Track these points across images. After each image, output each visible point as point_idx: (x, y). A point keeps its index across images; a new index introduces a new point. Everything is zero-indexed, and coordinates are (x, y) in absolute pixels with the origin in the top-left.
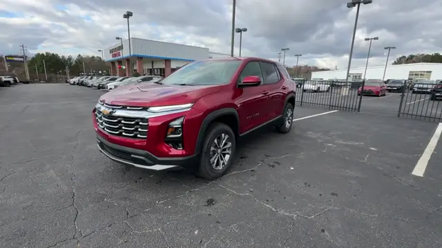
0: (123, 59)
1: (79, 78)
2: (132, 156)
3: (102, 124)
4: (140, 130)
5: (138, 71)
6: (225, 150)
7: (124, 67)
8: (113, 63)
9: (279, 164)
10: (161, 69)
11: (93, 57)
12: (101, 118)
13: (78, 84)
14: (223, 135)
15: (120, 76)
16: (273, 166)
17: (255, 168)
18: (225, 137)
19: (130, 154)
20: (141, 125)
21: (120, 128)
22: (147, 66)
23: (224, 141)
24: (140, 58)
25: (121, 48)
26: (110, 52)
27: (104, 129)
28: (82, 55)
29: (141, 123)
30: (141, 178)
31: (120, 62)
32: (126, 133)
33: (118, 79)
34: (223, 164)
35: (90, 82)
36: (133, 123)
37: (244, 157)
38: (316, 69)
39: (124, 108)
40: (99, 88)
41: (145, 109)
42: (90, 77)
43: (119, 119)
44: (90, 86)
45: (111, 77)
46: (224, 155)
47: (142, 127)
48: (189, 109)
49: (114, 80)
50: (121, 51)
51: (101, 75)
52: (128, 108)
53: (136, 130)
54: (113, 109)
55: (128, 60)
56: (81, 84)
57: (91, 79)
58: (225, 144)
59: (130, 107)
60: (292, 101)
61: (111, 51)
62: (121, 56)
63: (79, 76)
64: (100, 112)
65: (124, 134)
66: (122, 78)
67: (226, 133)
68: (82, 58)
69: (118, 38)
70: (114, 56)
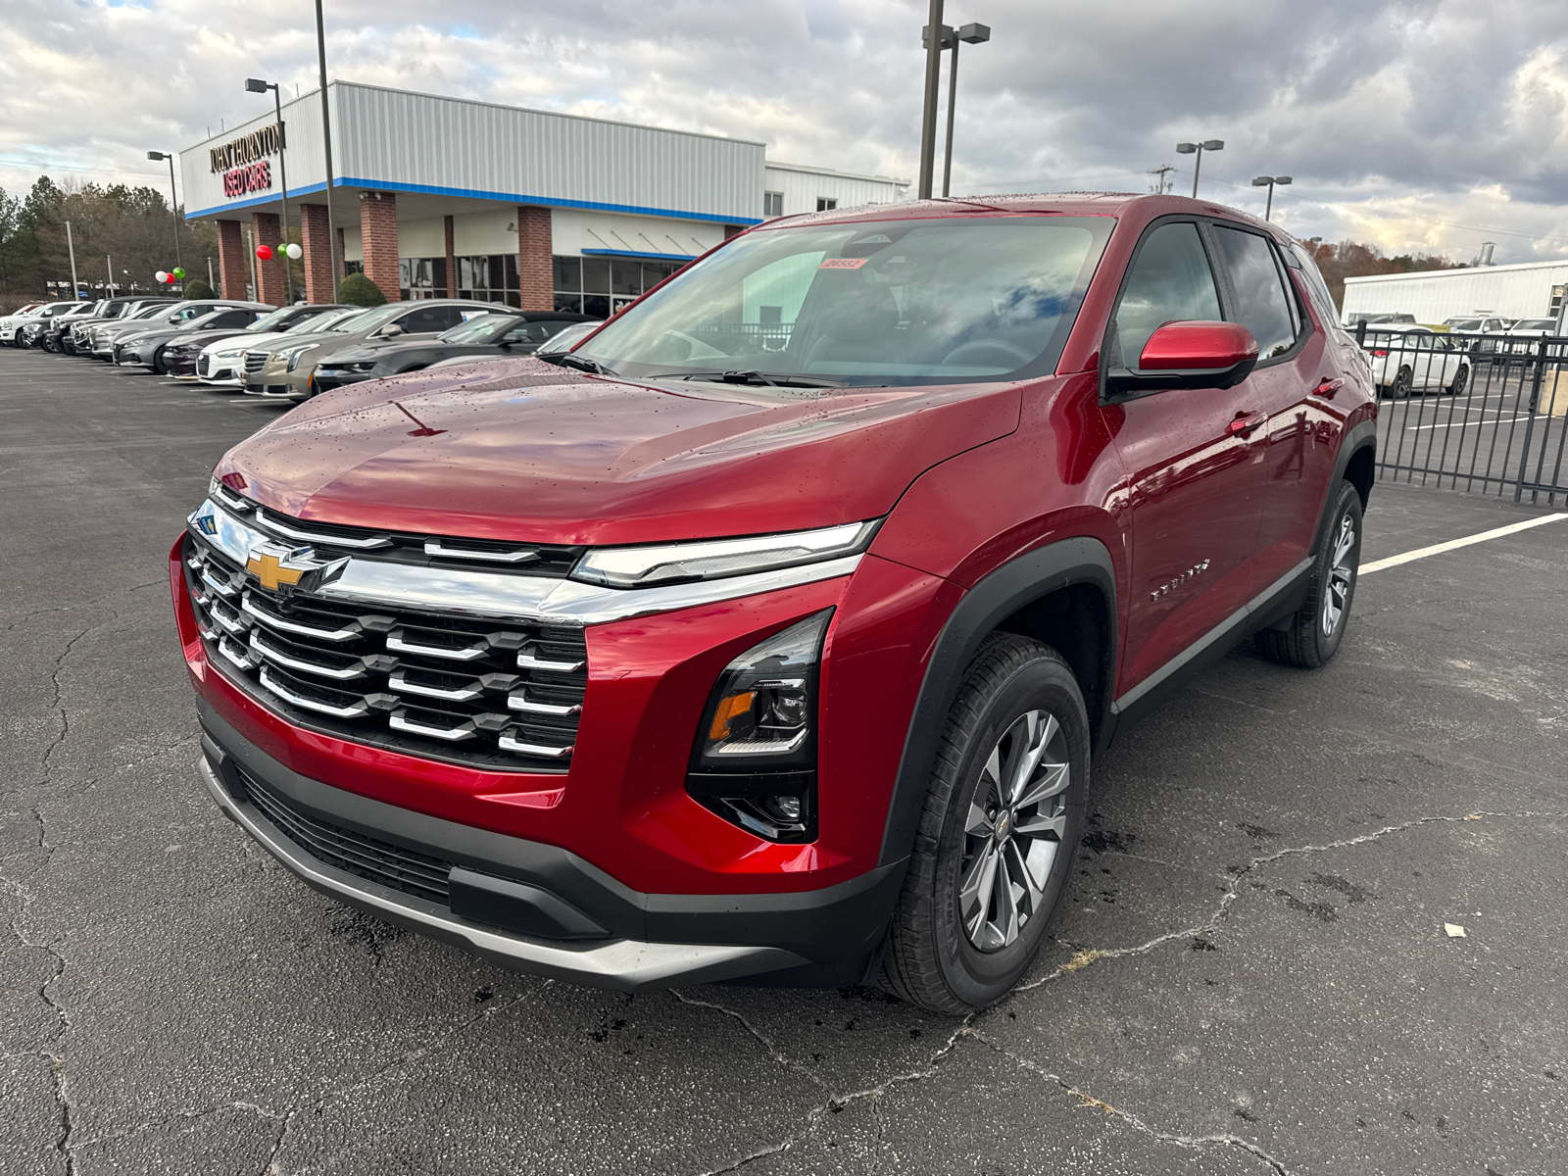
0: (288, 200)
1: (46, 308)
2: (458, 874)
3: (239, 642)
4: (516, 702)
5: (369, 273)
6: (1027, 814)
7: (292, 250)
8: (229, 224)
9: (1357, 895)
10: (495, 261)
11: (119, 191)
12: (231, 606)
13: (40, 343)
14: (1032, 716)
15: (276, 299)
16: (1325, 912)
17: (1211, 926)
18: (1040, 727)
19: (445, 859)
20: (526, 673)
21: (376, 681)
22: (422, 245)
23: (1033, 756)
24: (383, 198)
25: (274, 139)
26: (216, 165)
27: (252, 675)
28: (57, 182)
29: (526, 661)
30: (484, 996)
31: (269, 219)
32: (412, 716)
33: (265, 320)
34: (1024, 904)
35: (108, 335)
36: (467, 654)
37: (1114, 841)
38: (1366, 262)
39: (404, 548)
40: (158, 365)
41: (556, 561)
42: (103, 305)
43: (365, 621)
44: (106, 358)
45: (223, 305)
46: (1025, 842)
47: (534, 685)
48: (850, 564)
49: (240, 320)
50: (274, 160)
51: (163, 294)
52: (432, 549)
53: (494, 701)
54: (324, 552)
55: (315, 208)
56: (59, 343)
57: (112, 313)
58: (1038, 773)
59: (446, 541)
60: (1361, 468)
61: (219, 160)
62: (277, 188)
63: (45, 296)
64: (224, 566)
65: (397, 722)
66: (285, 312)
67: (1049, 702)
68: (57, 195)
69: (257, 86)
70: (237, 184)
